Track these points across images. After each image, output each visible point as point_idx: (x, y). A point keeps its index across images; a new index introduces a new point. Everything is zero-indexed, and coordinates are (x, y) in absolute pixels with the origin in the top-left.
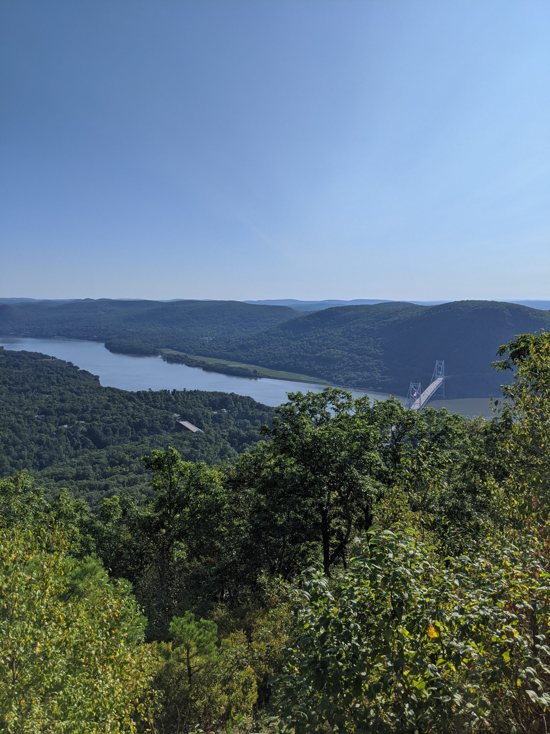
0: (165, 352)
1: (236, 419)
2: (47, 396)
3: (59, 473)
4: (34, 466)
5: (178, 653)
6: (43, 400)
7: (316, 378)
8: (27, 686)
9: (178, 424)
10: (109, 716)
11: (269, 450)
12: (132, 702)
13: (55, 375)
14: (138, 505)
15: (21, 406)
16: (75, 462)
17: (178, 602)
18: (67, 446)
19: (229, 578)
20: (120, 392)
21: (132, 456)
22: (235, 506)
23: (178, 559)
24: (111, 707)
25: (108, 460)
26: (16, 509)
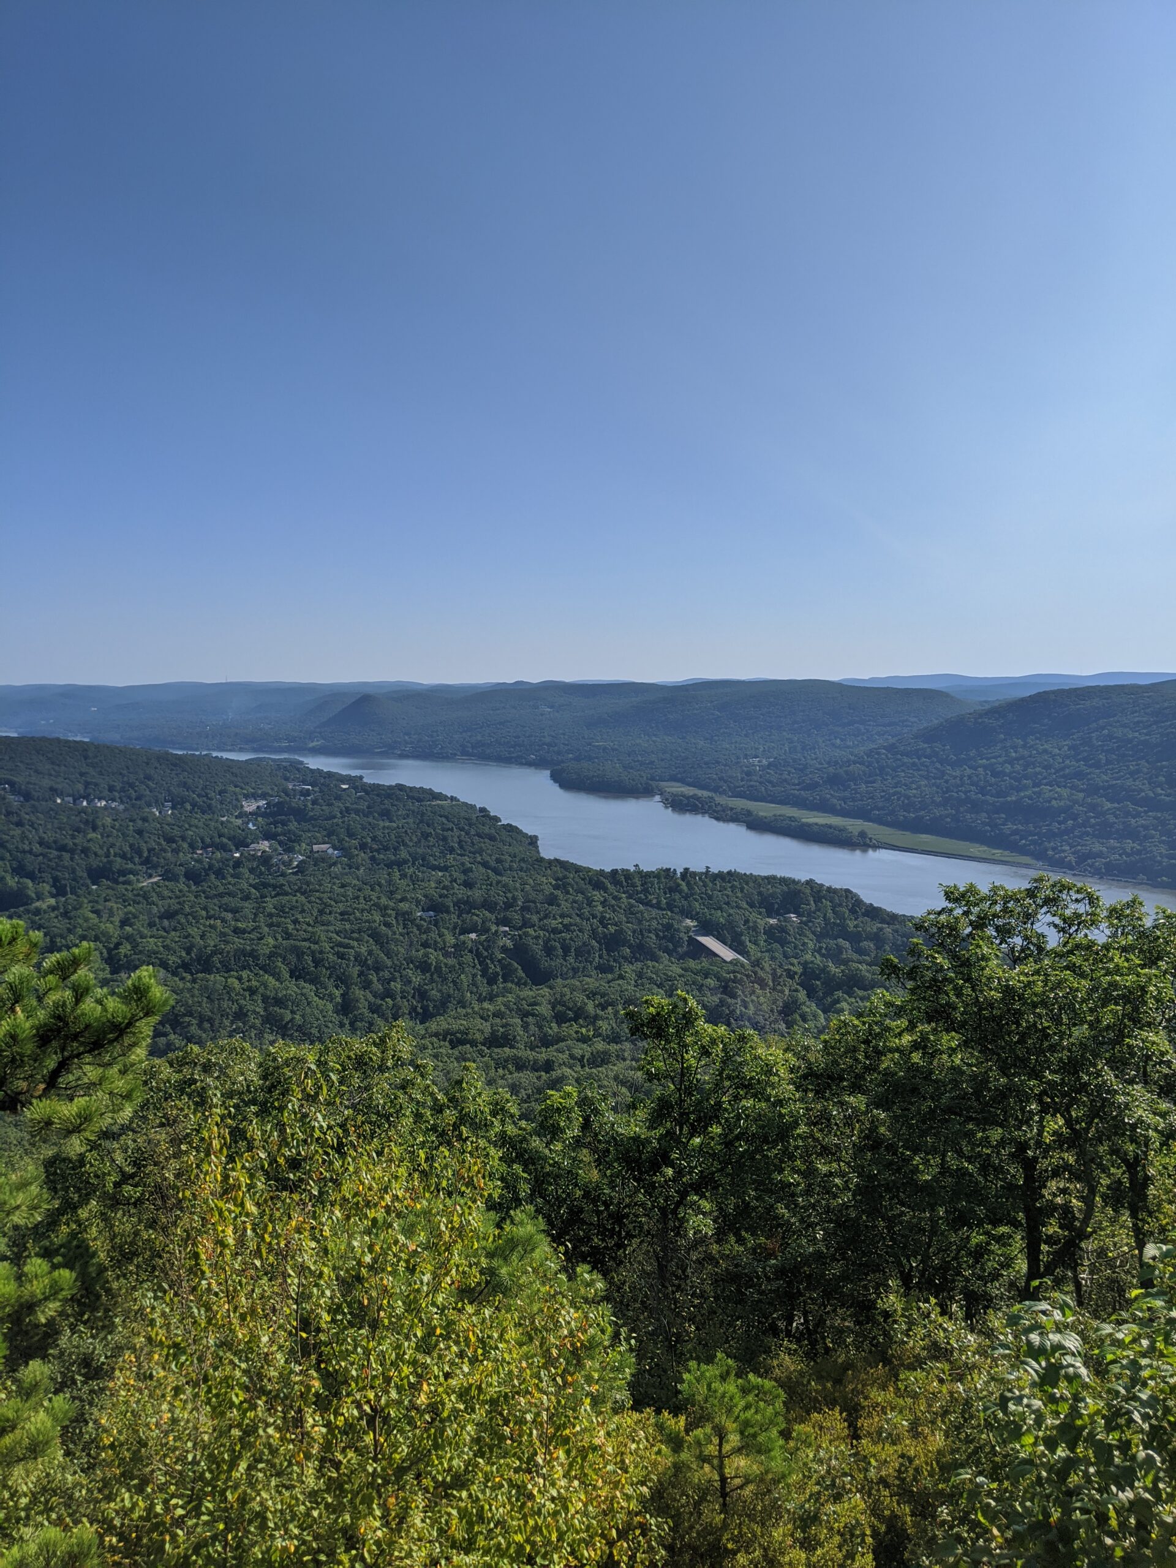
0: (668, 790)
1: (820, 937)
2: (440, 874)
3: (459, 1031)
4: (413, 1014)
5: (698, 1443)
6: (432, 883)
7: (1006, 853)
8: (401, 1471)
9: (692, 942)
10: (556, 1557)
11: (899, 1012)
12: (603, 1536)
13: (456, 832)
14: (615, 1109)
15: (392, 893)
16: (488, 1010)
17: (697, 1329)
18: (474, 976)
19: (805, 1289)
20: (577, 869)
21: (600, 1004)
22: (821, 1130)
23: (695, 1233)
24: (560, 1538)
25: (553, 1008)
26: (381, 1102)
